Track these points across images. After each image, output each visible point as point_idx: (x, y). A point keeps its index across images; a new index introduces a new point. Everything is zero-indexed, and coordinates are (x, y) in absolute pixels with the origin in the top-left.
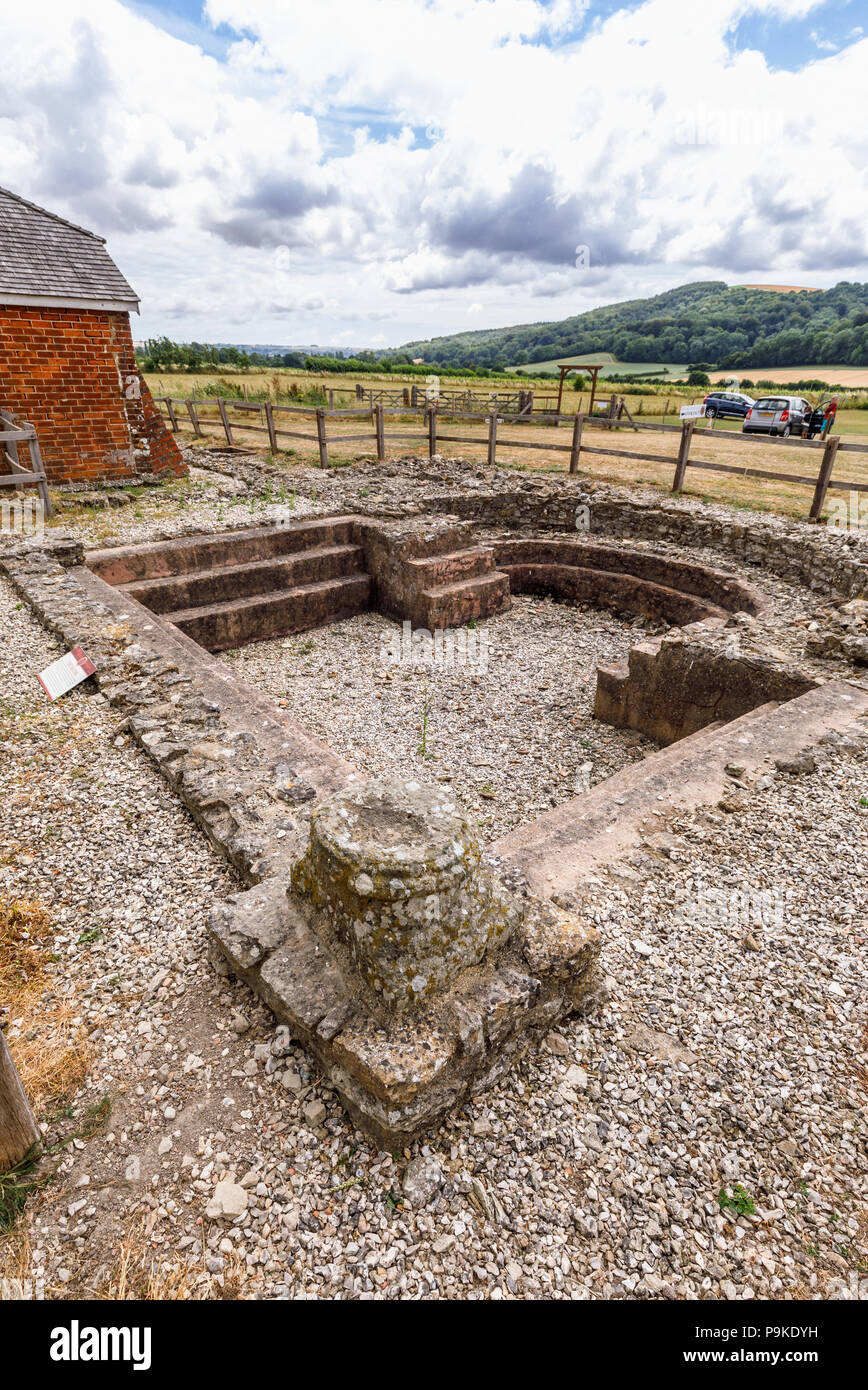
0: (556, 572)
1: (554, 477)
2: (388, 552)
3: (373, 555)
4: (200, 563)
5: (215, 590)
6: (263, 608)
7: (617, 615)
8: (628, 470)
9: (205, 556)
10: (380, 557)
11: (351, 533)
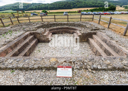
0: (54, 31)
1: (40, 22)
2: (40, 34)
3: (37, 36)
4: (16, 46)
5: (21, 49)
6: (30, 49)
7: (61, 34)
8: (49, 20)
9: (16, 45)
10: (38, 36)
11: (31, 34)
